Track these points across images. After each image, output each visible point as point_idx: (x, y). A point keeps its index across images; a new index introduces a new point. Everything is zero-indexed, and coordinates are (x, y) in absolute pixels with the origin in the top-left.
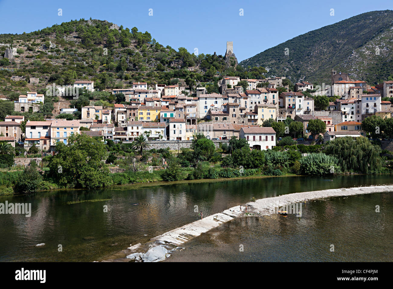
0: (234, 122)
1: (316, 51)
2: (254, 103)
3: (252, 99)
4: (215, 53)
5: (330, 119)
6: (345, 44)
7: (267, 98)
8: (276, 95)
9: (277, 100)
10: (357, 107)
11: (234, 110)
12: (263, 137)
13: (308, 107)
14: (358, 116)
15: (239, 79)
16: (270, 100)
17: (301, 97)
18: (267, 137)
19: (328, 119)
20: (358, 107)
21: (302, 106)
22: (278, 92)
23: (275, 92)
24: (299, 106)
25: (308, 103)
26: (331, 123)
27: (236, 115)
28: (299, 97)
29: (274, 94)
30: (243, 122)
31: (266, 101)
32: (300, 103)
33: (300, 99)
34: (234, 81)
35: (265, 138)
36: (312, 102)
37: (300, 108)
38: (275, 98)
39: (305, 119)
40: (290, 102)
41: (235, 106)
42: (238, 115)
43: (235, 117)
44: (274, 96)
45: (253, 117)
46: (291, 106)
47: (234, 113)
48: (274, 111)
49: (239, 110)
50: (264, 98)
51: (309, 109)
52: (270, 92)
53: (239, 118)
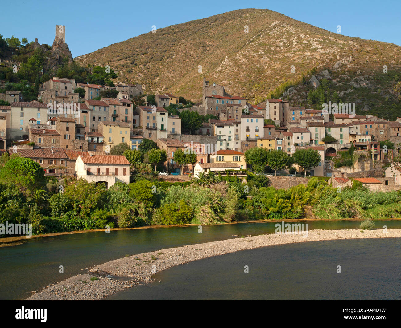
0: (67, 147)
1: (181, 53)
2: (97, 119)
3: (95, 114)
4: (36, 40)
6: (217, 47)
7: (117, 113)
8: (130, 109)
9: (130, 116)
10: (235, 131)
11: (68, 129)
12: (112, 169)
13: (173, 129)
14: (237, 143)
15: (74, 81)
16: (122, 117)
17: (164, 114)
18: (117, 170)
20: (237, 131)
21: (165, 127)
22: (132, 106)
23: (129, 105)
24: (161, 127)
25: (174, 123)
27: (70, 135)
28: (161, 114)
29: (127, 107)
30: (81, 147)
31: (115, 116)
32: (163, 123)
33: (163, 116)
34: (67, 85)
35: (114, 172)
36: (178, 121)
37: (163, 129)
38: (127, 114)
39: (169, 145)
40: (150, 120)
41: (69, 123)
42: (73, 136)
43: (70, 139)
44: (126, 111)
45: (95, 139)
46: (151, 125)
47: (67, 133)
48: (126, 132)
49: (75, 129)
50: (113, 113)
51: (175, 131)
52: (122, 104)
53: (75, 142)
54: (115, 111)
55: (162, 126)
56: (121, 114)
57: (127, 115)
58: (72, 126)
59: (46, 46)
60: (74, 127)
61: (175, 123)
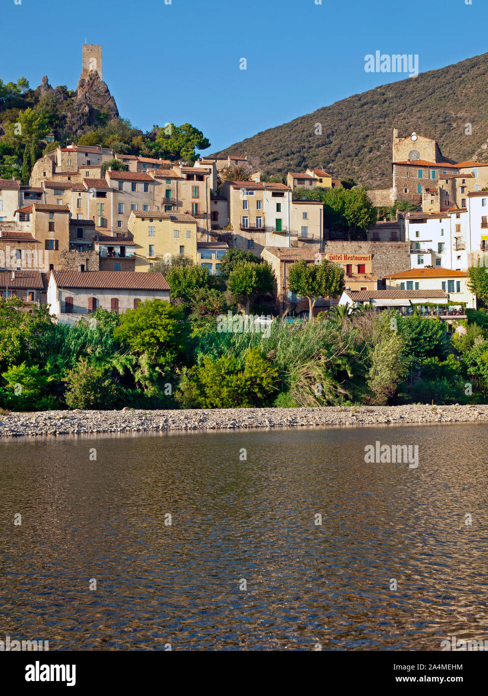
0: (51, 267)
2: (128, 209)
3: (122, 199)
5: (365, 259)
7: (173, 196)
8: (205, 187)
9: (205, 205)
10: (455, 230)
11: (51, 227)
12: (126, 301)
14: (459, 258)
15: (109, 153)
16: (185, 205)
17: (282, 195)
18: (137, 302)
19: (360, 259)
20: (458, 229)
21: (285, 226)
22: (210, 179)
23: (202, 178)
24: (274, 225)
25: (305, 216)
26: (368, 269)
27: (57, 241)
28: (275, 195)
29: (195, 182)
30: (82, 268)
31: (169, 204)
32: (279, 215)
33: (278, 200)
34: (91, 157)
36: (316, 211)
37: (279, 230)
38: (198, 197)
39: (284, 258)
40: (249, 211)
41: (55, 215)
42: (65, 244)
43: (57, 249)
44: (196, 190)
45: (118, 250)
46: (252, 222)
47: (52, 236)
48: (189, 232)
49: (68, 226)
50: (163, 195)
51: (309, 232)
52: (184, 176)
53: (69, 255)
54: (168, 191)
55: (279, 222)
56: (184, 199)
57: (197, 201)
58: (61, 220)
59: (63, 90)
60: (67, 222)
61: (308, 216)
